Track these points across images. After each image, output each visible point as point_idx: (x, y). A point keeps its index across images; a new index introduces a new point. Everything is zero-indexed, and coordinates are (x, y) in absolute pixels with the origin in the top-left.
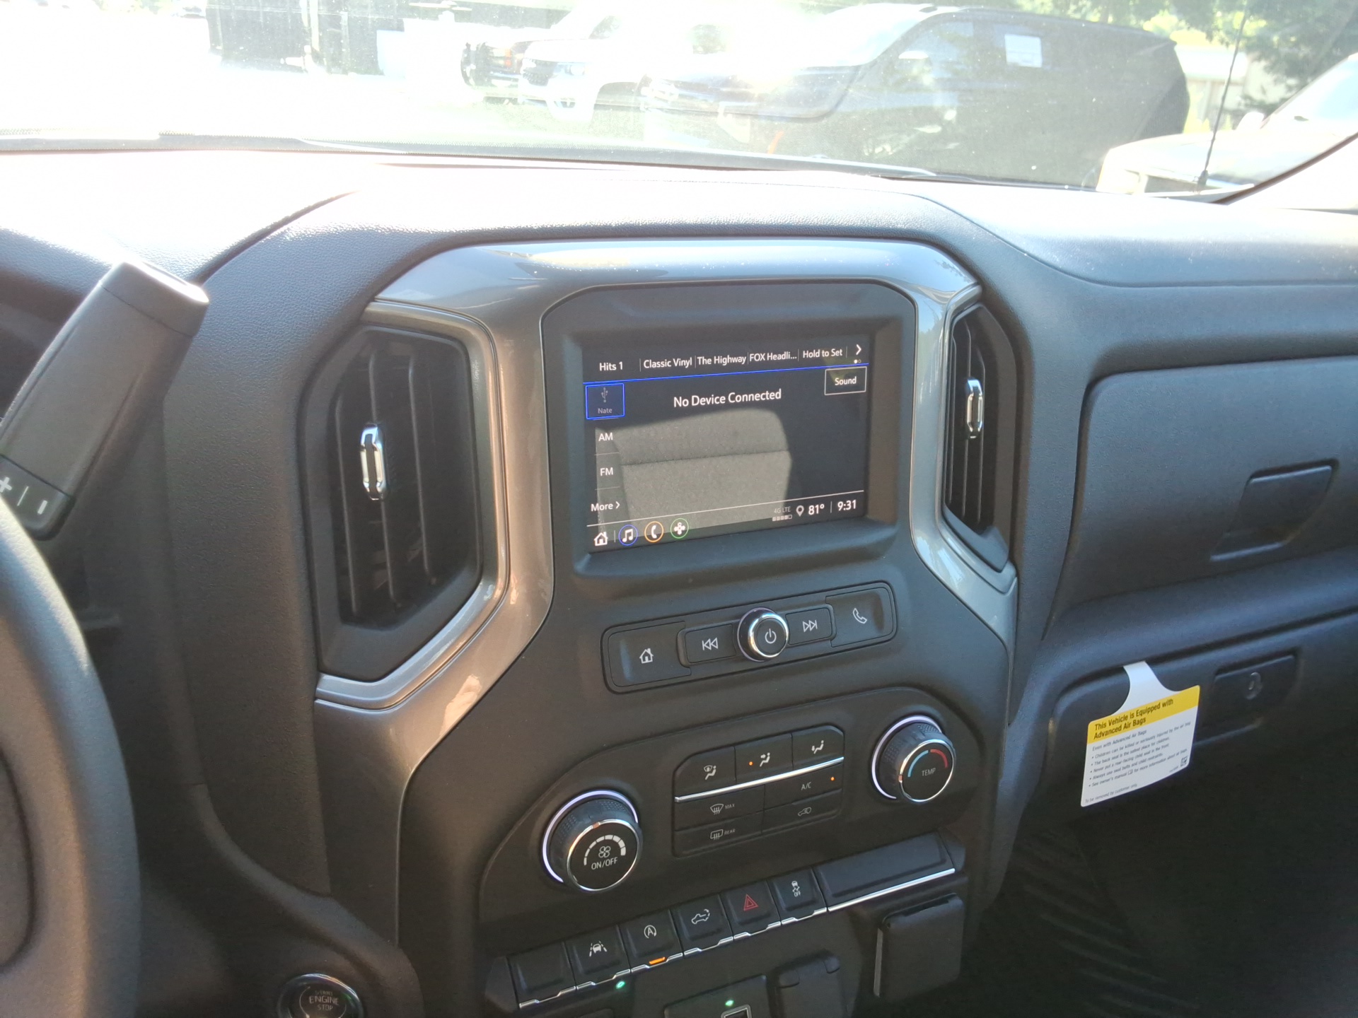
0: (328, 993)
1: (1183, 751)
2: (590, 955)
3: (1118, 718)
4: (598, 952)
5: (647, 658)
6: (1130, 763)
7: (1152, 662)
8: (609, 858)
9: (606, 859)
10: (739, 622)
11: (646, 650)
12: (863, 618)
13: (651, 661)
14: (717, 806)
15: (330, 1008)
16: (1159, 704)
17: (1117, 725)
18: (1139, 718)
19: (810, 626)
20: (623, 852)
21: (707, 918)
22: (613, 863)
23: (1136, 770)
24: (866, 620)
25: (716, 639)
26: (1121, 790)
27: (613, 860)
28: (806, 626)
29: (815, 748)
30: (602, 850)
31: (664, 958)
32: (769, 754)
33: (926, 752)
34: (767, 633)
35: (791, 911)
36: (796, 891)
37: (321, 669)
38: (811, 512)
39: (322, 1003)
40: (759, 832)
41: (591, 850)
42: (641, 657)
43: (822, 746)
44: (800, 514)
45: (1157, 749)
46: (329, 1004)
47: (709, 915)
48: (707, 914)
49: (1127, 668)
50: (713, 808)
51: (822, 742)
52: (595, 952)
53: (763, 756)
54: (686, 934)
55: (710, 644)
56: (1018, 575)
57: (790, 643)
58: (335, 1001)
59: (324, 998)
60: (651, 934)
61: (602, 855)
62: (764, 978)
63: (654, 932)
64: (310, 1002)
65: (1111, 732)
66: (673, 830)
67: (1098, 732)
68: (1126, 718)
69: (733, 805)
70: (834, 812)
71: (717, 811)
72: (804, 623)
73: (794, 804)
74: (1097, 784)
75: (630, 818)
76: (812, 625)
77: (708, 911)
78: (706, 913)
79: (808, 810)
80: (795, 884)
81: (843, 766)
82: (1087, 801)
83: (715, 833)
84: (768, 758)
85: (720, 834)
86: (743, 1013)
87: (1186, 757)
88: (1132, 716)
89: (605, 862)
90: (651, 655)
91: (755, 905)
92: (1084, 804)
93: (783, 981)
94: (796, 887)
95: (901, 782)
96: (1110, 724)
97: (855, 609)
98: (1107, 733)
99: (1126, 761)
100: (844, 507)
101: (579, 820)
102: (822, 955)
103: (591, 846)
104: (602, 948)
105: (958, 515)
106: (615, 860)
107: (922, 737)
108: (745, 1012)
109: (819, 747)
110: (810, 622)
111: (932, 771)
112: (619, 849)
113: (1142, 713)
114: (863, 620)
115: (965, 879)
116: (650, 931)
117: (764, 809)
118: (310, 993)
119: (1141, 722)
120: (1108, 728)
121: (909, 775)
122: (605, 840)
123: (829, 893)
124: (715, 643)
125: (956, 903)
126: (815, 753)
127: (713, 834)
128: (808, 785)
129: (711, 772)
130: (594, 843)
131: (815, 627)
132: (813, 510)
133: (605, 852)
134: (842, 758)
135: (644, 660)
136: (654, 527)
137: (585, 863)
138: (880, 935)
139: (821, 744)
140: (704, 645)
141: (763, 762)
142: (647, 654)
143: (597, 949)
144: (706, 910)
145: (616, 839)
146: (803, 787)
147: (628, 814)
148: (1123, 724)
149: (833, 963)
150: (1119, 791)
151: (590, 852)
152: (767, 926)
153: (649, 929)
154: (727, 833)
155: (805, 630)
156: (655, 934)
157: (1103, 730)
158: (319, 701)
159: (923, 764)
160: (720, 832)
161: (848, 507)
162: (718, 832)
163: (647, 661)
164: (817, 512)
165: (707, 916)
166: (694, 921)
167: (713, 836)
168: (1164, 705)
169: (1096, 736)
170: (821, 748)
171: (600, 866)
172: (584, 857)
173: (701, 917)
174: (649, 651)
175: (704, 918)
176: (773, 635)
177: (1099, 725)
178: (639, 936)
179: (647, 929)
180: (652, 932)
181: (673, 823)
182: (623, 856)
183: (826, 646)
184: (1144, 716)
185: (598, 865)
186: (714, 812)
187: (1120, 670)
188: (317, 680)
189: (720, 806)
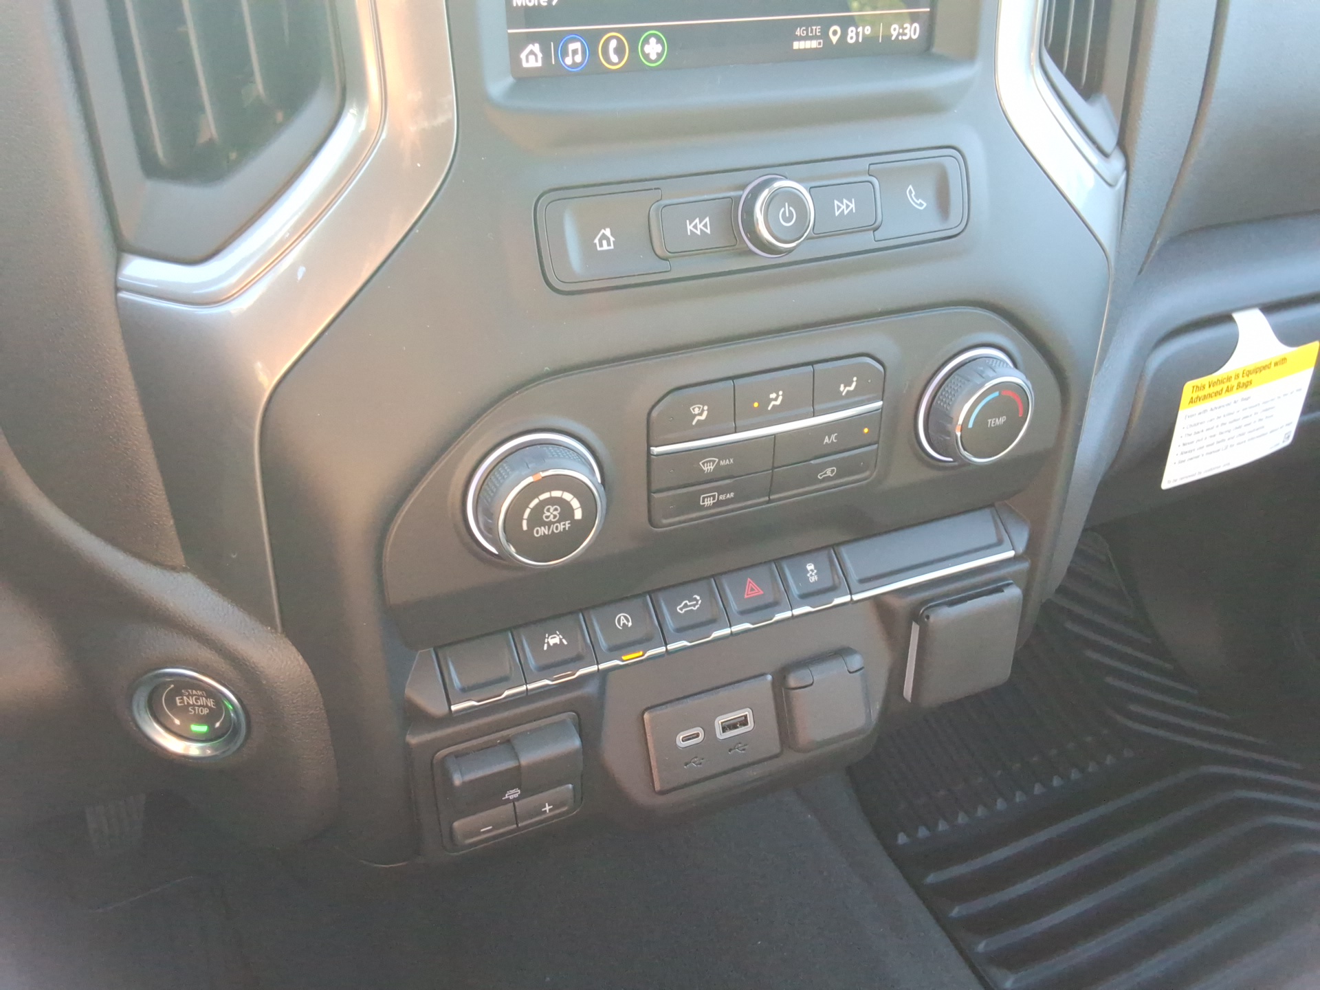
0: (200, 693)
1: (1288, 425)
2: (545, 648)
3: (1220, 379)
4: (555, 644)
5: (605, 242)
6: (1226, 436)
7: (1269, 309)
8: (559, 521)
9: (554, 523)
10: (741, 196)
11: (603, 231)
12: (920, 201)
13: (612, 247)
14: (710, 461)
15: (206, 711)
16: (1271, 364)
17: (1218, 388)
18: (1245, 380)
19: (845, 207)
20: (578, 515)
21: (697, 606)
22: (564, 529)
23: (1232, 446)
24: (925, 205)
25: (707, 220)
26: (1211, 470)
27: (564, 525)
28: (839, 207)
29: (845, 387)
30: (548, 510)
31: (641, 653)
32: (781, 393)
33: (996, 394)
34: (783, 209)
35: (806, 597)
36: (811, 575)
37: (122, 248)
38: (852, 38)
39: (194, 705)
40: (767, 498)
41: (532, 510)
42: (596, 241)
43: (854, 384)
44: (834, 39)
45: (1260, 420)
46: (203, 706)
47: (700, 602)
48: (697, 601)
49: (1236, 316)
50: (703, 464)
51: (855, 379)
52: (551, 645)
53: (773, 396)
54: (670, 623)
55: (699, 226)
56: (1127, 168)
57: (815, 231)
58: (211, 703)
59: (196, 699)
60: (624, 624)
61: (547, 517)
62: (769, 677)
63: (628, 621)
64: (179, 704)
65: (1210, 396)
66: (649, 491)
67: (1195, 395)
68: (1229, 379)
69: (732, 461)
70: (867, 473)
71: (708, 468)
72: (836, 202)
73: (812, 462)
74: (1184, 461)
75: (586, 470)
76: (848, 206)
77: (698, 598)
78: (695, 599)
79: (833, 471)
80: (810, 567)
81: (882, 412)
82: (1169, 482)
83: (707, 497)
84: (780, 398)
85: (714, 499)
86: (744, 718)
87: (1290, 432)
88: (1237, 376)
89: (553, 527)
90: (612, 239)
91: (758, 591)
92: (1165, 485)
93: (793, 681)
94: (812, 571)
95: (959, 434)
96: (1210, 386)
97: (910, 187)
98: (1205, 397)
99: (1221, 433)
100: (899, 34)
101: (513, 469)
102: (841, 652)
103: (532, 505)
104: (561, 640)
105: (1059, 64)
106: (567, 526)
107: (990, 373)
108: (746, 716)
109: (850, 386)
110: (845, 201)
111: (1002, 420)
112: (572, 510)
113: (1249, 373)
114: (921, 205)
115: (1025, 566)
116: (623, 621)
117: (773, 468)
118: (177, 692)
119: (1246, 385)
120: (1207, 391)
121: (970, 425)
122: (551, 498)
123: (854, 577)
124: (705, 226)
125: (1014, 592)
126: (844, 394)
127: (704, 498)
128: (833, 437)
129: (700, 414)
130: (536, 501)
131: (852, 209)
132: (854, 35)
133: (551, 513)
134: (879, 404)
135: (601, 245)
136: (613, 44)
137: (525, 527)
138: (915, 628)
139: (853, 381)
140: (690, 227)
141: (773, 403)
142: (604, 237)
143: (554, 640)
144: (696, 596)
145: (568, 496)
146: (826, 440)
147: (583, 464)
148: (1224, 386)
149: (856, 661)
150: (1209, 470)
151: (531, 513)
152: (774, 616)
153: (622, 618)
154: (722, 497)
155: (837, 213)
156: (630, 624)
157: (1201, 394)
158: (123, 295)
159: (990, 410)
160: (714, 496)
161: (905, 34)
162: (710, 496)
163: (605, 247)
164: (860, 40)
165: (697, 604)
166: (681, 609)
167: (703, 502)
168: (1276, 364)
169: (1192, 401)
170: (852, 388)
171: (546, 533)
172: (522, 519)
173: (691, 605)
174: (607, 232)
175: (694, 605)
176: (790, 212)
177: (1197, 387)
178: (609, 625)
179: (620, 618)
180: (625, 621)
181: (649, 483)
182: (578, 520)
183: (866, 240)
184: (1251, 377)
185: (543, 531)
186: (705, 469)
187: (1226, 318)
188: (118, 266)
189: (714, 461)
